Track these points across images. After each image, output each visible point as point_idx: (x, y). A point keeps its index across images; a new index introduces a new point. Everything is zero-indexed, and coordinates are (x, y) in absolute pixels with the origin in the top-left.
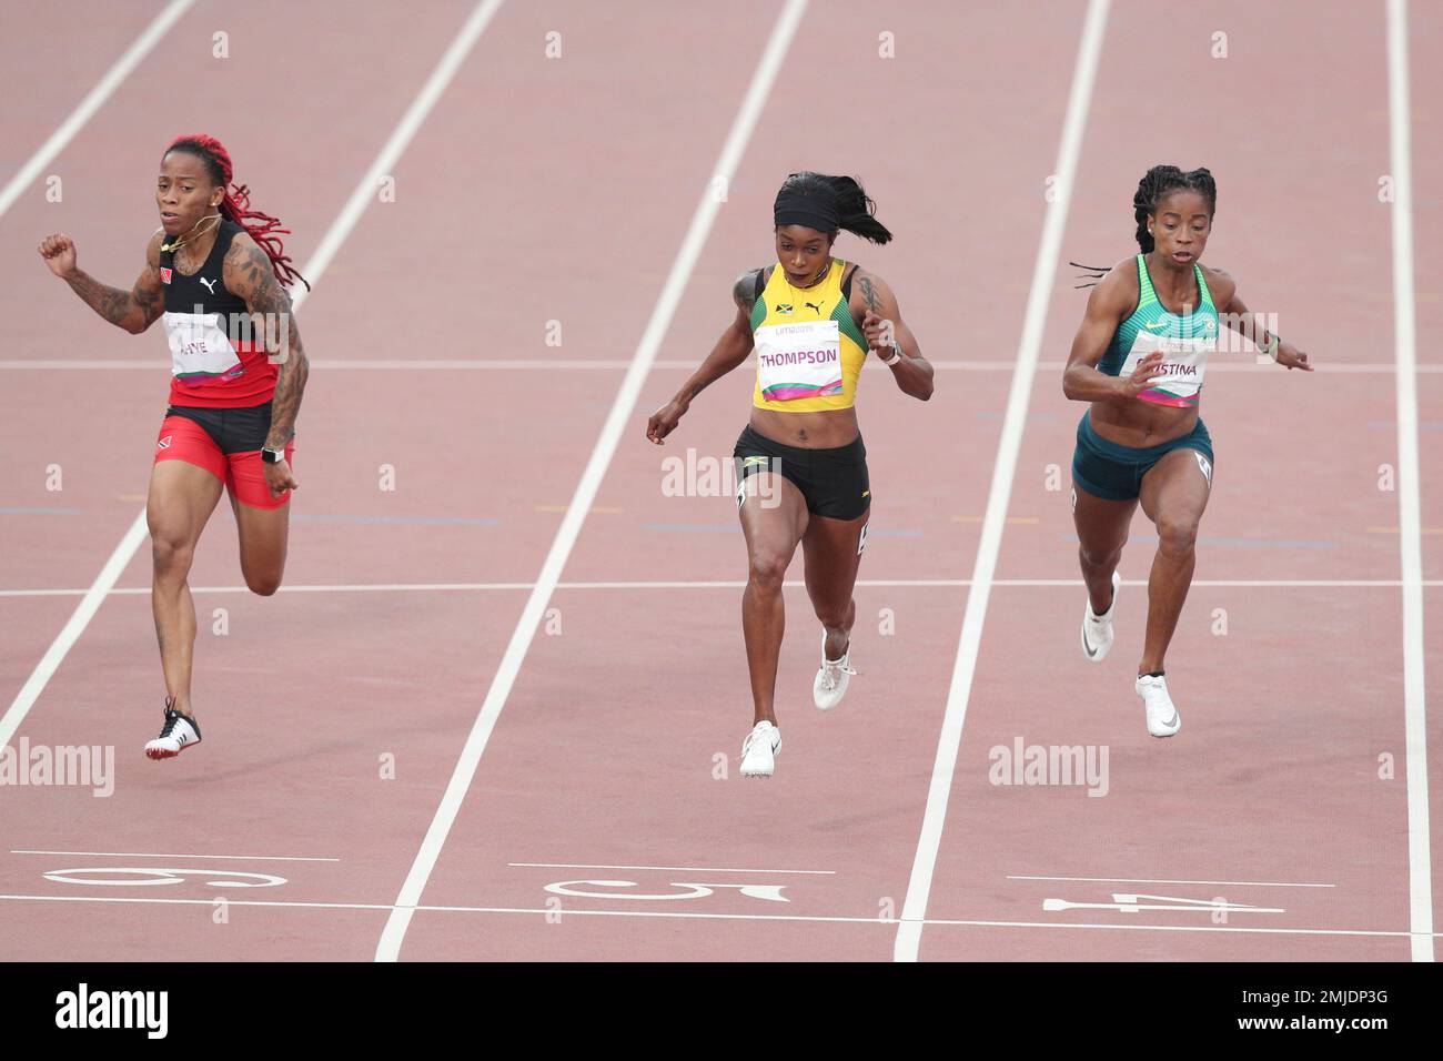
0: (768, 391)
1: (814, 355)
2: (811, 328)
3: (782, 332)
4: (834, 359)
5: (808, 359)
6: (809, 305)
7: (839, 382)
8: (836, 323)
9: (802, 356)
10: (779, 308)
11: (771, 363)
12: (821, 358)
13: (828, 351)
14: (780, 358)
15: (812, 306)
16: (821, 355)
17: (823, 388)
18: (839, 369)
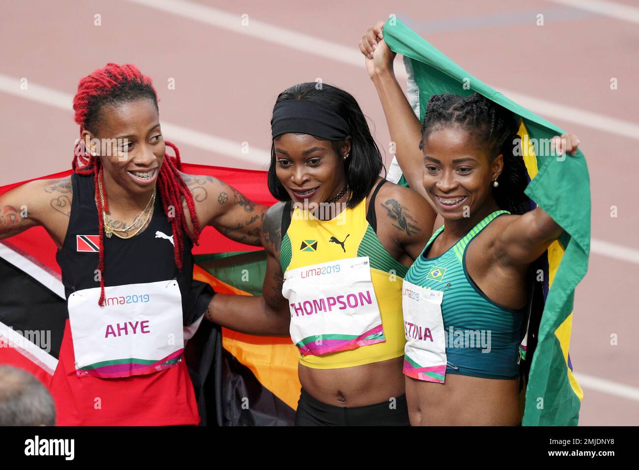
0: (302, 345)
1: (344, 300)
2: (337, 268)
3: (308, 275)
4: (370, 302)
5: (338, 305)
6: (334, 240)
7: (380, 328)
8: (367, 259)
9: (332, 301)
10: (304, 245)
11: (300, 312)
12: (353, 302)
13: (361, 294)
14: (308, 305)
15: (338, 242)
16: (352, 299)
17: (360, 338)
18: (377, 313)
